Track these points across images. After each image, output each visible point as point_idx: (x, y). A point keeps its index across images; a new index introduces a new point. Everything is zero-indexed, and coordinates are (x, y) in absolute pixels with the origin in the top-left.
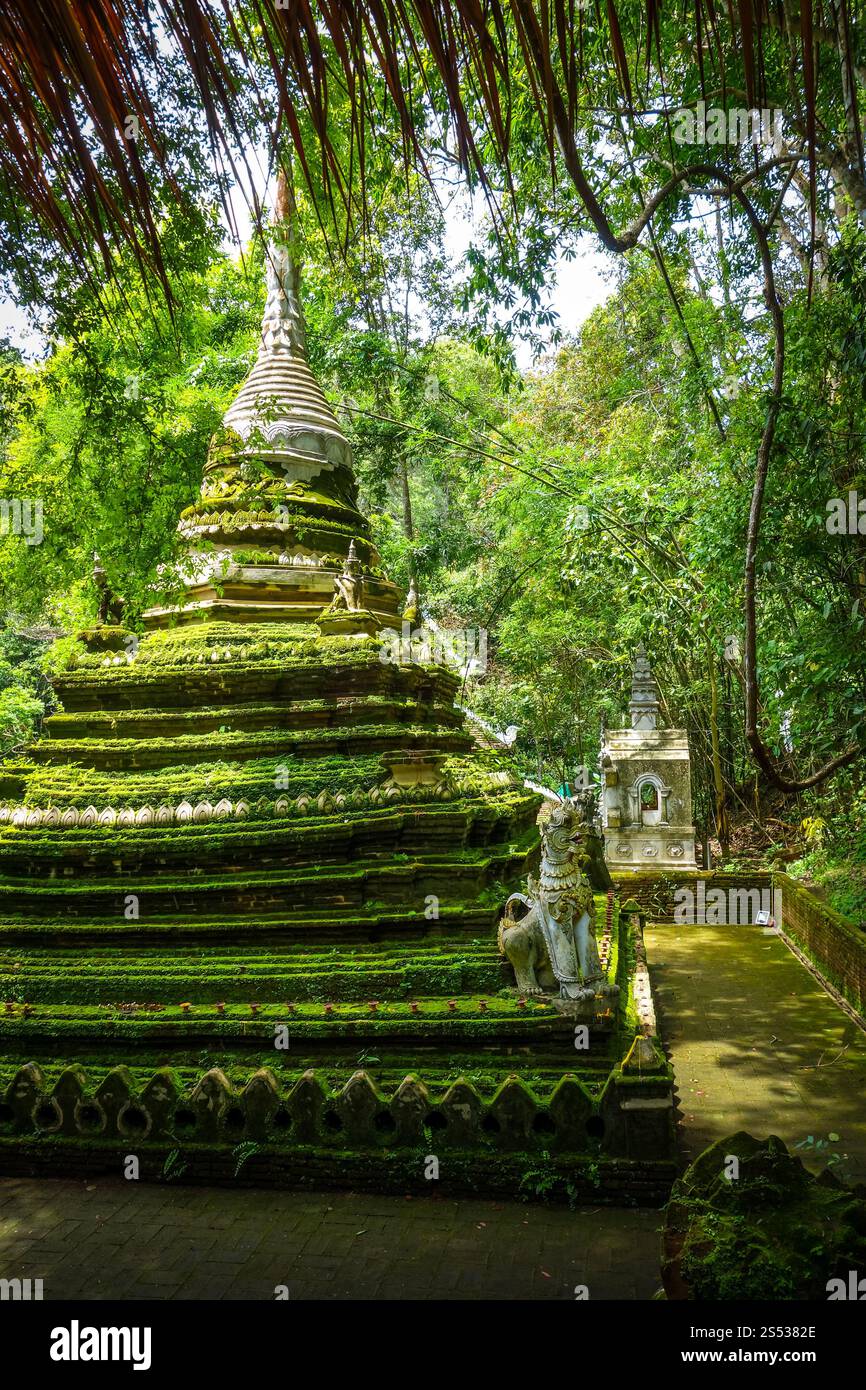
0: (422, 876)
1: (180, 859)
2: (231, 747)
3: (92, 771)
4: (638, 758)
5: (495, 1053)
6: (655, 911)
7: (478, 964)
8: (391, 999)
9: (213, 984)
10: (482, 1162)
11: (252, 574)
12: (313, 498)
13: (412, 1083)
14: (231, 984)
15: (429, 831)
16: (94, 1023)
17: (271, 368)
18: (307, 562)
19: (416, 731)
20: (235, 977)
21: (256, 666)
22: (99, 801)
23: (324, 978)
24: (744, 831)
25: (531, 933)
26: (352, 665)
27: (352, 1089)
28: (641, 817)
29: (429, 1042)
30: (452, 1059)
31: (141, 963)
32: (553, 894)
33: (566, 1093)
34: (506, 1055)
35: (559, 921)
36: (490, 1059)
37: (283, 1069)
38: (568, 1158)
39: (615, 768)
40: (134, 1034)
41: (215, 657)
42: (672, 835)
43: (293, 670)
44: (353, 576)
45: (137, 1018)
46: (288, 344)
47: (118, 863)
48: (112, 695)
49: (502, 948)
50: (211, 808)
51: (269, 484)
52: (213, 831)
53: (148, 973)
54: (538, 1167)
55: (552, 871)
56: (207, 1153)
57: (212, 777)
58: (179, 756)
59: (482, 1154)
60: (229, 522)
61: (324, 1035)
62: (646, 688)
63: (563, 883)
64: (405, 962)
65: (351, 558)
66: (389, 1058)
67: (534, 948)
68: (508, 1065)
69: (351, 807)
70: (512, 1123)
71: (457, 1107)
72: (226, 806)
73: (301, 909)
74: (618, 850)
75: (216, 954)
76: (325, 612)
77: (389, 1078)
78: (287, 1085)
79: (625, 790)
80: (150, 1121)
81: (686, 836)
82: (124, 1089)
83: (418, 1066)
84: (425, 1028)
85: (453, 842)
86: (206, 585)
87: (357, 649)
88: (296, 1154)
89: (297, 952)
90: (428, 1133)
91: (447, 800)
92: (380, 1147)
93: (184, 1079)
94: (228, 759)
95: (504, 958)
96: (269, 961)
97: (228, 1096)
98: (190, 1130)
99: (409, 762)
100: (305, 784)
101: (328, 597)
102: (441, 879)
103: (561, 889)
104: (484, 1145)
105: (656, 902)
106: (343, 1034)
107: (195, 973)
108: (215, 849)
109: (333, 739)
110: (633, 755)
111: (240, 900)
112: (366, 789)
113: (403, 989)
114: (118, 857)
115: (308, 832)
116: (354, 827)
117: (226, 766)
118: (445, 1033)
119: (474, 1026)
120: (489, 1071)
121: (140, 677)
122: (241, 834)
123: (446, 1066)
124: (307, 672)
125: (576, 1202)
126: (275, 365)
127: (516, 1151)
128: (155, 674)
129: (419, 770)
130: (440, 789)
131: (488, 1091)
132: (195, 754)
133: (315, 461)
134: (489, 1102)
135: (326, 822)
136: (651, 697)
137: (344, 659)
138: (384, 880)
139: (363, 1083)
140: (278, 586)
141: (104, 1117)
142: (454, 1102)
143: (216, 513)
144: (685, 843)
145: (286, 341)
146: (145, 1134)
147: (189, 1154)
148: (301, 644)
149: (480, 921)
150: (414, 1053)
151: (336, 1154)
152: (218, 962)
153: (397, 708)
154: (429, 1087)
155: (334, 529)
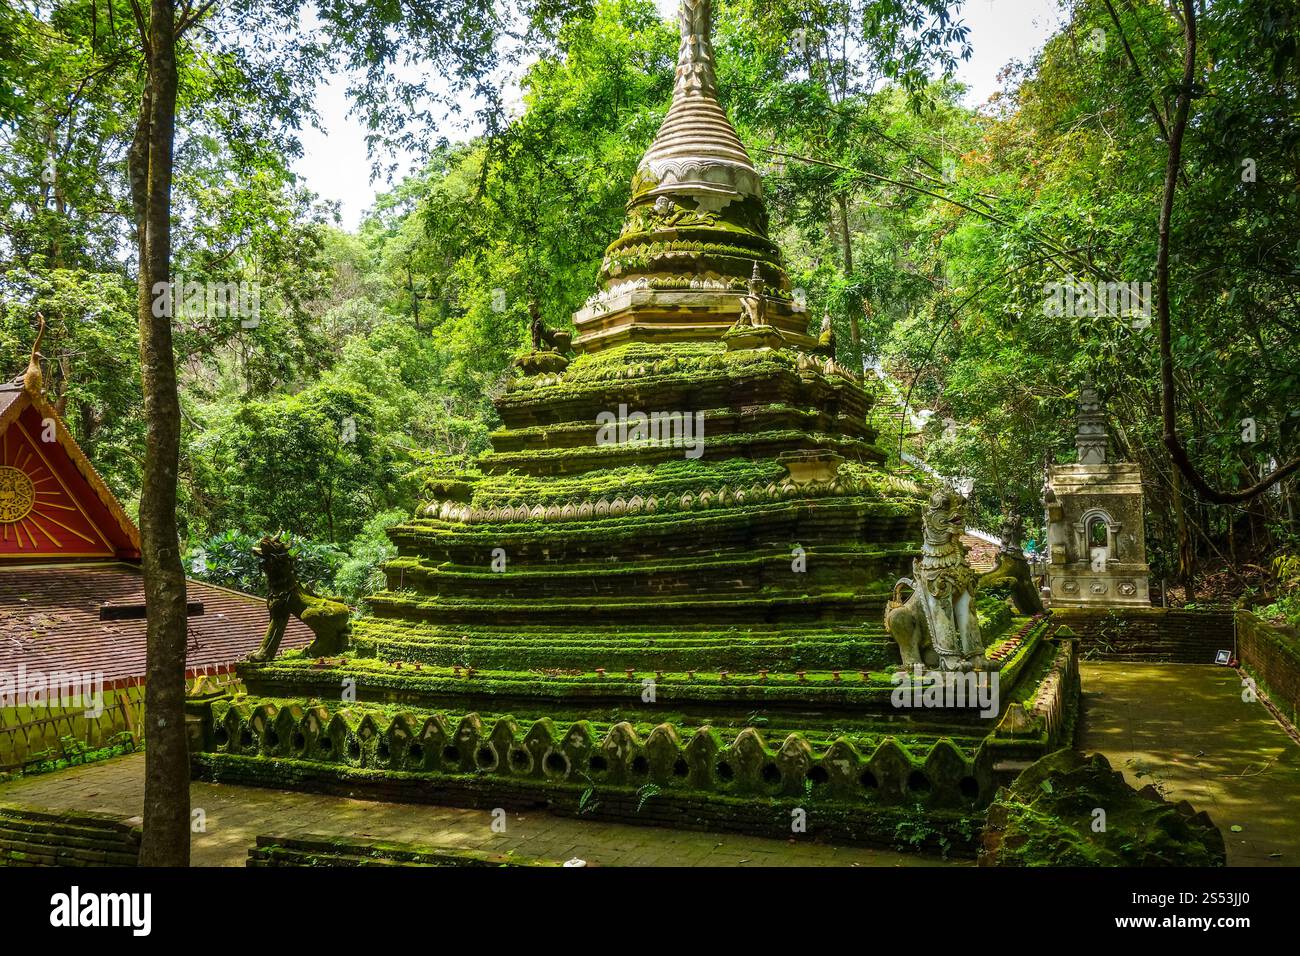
0: (815, 564)
1: (596, 548)
2: (645, 452)
3: (527, 477)
4: (1083, 492)
5: (876, 720)
6: (1102, 648)
7: (866, 643)
8: (781, 670)
9: (625, 655)
10: (860, 813)
11: (666, 298)
12: (723, 227)
13: (795, 739)
14: (640, 655)
15: (822, 523)
16: (524, 683)
17: (684, 110)
18: (717, 285)
19: (819, 438)
20: (644, 649)
21: (667, 378)
22: (530, 499)
23: (723, 650)
24: (1217, 577)
25: (914, 613)
26: (754, 375)
27: (741, 743)
28: (1088, 553)
29: (814, 707)
30: (834, 723)
31: (565, 637)
32: (932, 572)
33: (941, 753)
34: (887, 721)
35: (937, 598)
36: (871, 724)
37: (683, 726)
38: (940, 814)
39: (1059, 503)
40: (557, 693)
41: (631, 373)
42: (1123, 573)
43: (700, 382)
44: (757, 295)
45: (559, 680)
46: (700, 85)
47: (546, 552)
48: (544, 411)
49: (888, 629)
50: (625, 503)
51: (681, 217)
52: (626, 523)
53: (570, 645)
54: (913, 820)
55: (932, 552)
56: (617, 794)
57: (628, 479)
58: (600, 461)
59: (861, 806)
60: (645, 254)
61: (719, 697)
62: (1094, 421)
63: (942, 562)
64: (797, 640)
65: (755, 278)
66: (778, 720)
67: (918, 627)
68: (888, 730)
69: (749, 501)
70: (889, 780)
71: (837, 762)
72: (637, 502)
73: (703, 592)
74: (1064, 587)
75: (629, 631)
76: (731, 330)
77: (778, 737)
78: (685, 738)
79: (1071, 526)
80: (569, 765)
81: (1140, 574)
82: (547, 736)
83: (803, 728)
84: (810, 694)
85: (846, 533)
86: (624, 311)
87: (760, 361)
88: (692, 799)
89: (699, 630)
90: (809, 785)
91: (840, 495)
92: (768, 797)
93: (597, 732)
94: (642, 463)
95: (891, 639)
96: (674, 637)
97: (634, 745)
98: (602, 773)
99: (804, 460)
100: (709, 482)
101: (735, 316)
102: (833, 567)
103: (940, 567)
104: (862, 798)
105: (1103, 639)
106: (735, 697)
107: (610, 645)
108: (627, 538)
109: (736, 443)
110: (1078, 490)
111: (650, 583)
112: (764, 486)
113: (794, 662)
114: (546, 546)
115: (708, 522)
116: (751, 517)
117: (640, 470)
118: (828, 698)
119: (856, 693)
120: (870, 734)
121: (566, 394)
122: (649, 524)
123: (829, 728)
124: (713, 383)
125: (948, 854)
126: (687, 106)
127: (893, 805)
128: (579, 390)
129: (816, 468)
130: (833, 485)
131: (866, 751)
132: (614, 460)
133: (724, 193)
134: (866, 759)
135: (725, 513)
136: (1099, 430)
137: (748, 371)
138: (779, 567)
139: (751, 737)
140: (689, 308)
141: (532, 761)
142: (834, 758)
143: (634, 246)
144: (1137, 580)
145: (697, 83)
146: (566, 776)
147: (602, 794)
148: (708, 359)
149: (870, 605)
150: (801, 717)
151: (727, 799)
152: (629, 637)
153: (798, 416)
154: (813, 746)
155: (742, 255)
